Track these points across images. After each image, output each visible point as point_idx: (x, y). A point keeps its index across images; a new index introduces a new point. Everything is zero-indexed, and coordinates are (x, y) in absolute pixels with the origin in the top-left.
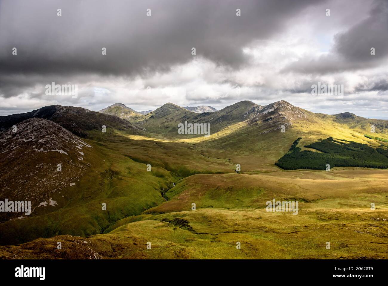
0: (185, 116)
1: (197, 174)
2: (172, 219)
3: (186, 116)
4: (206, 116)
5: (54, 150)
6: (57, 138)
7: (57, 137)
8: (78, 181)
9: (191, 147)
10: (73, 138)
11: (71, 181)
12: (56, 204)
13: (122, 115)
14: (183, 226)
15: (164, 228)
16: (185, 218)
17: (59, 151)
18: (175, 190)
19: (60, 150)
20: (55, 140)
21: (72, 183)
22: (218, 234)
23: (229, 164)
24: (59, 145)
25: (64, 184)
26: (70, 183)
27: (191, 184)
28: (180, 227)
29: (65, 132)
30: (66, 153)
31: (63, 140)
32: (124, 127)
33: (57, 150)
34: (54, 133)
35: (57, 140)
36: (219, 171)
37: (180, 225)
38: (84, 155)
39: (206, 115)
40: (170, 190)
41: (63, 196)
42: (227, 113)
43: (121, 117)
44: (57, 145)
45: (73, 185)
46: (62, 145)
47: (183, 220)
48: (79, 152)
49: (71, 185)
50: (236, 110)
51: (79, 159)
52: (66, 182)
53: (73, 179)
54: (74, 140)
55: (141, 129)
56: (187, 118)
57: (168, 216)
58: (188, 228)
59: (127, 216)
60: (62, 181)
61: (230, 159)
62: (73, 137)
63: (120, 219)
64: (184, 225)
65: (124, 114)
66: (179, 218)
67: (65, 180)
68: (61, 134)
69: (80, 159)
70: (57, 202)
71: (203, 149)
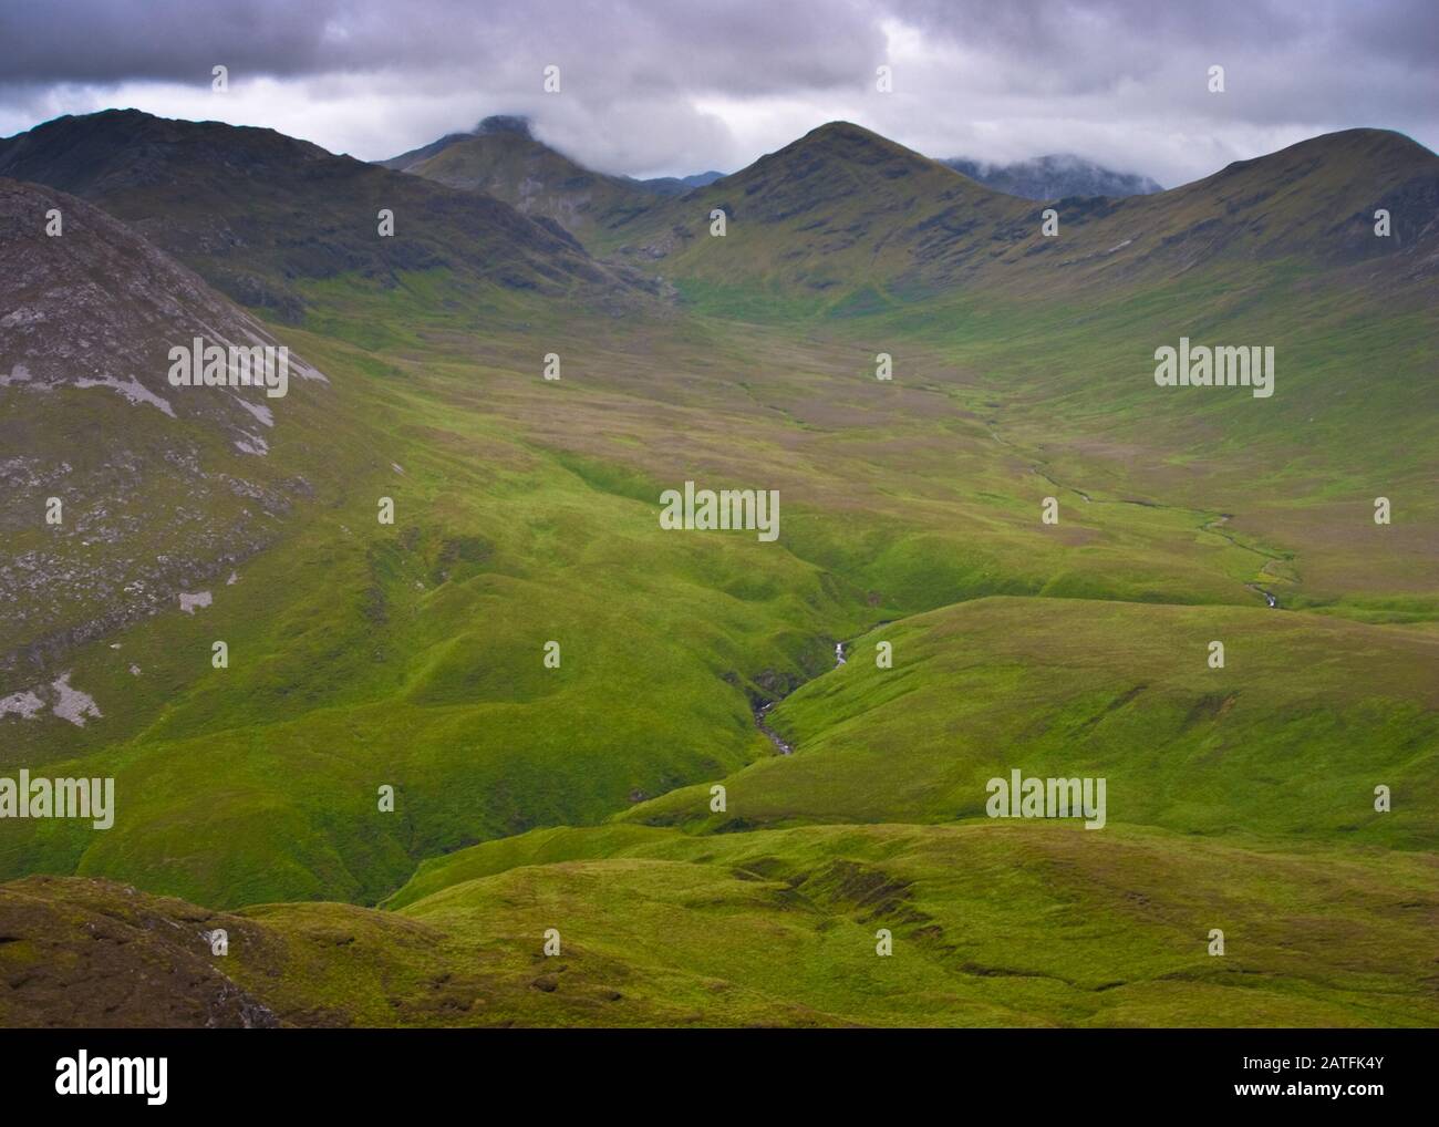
0: (939, 218)
1: (1000, 592)
2: (807, 867)
3: (949, 212)
4: (1082, 223)
5: (94, 383)
6: (111, 306)
7: (110, 297)
8: (230, 582)
9: (971, 422)
10: (211, 315)
11: (185, 582)
12: (95, 712)
13: (531, 195)
14: (878, 914)
15: (751, 918)
16: (901, 863)
17: (121, 386)
18: (842, 688)
19: (130, 381)
20: (101, 321)
21: (190, 590)
22: (1120, 984)
23: (1220, 548)
24: (121, 352)
25: (146, 592)
26: (181, 588)
27: (953, 655)
28: (861, 922)
29: (164, 270)
30: (164, 406)
31: (150, 319)
32: (540, 269)
33: (110, 382)
34: (95, 274)
35: (113, 318)
36: (1154, 586)
37: (861, 905)
38: (270, 424)
39: (1086, 217)
40: (810, 687)
41: (136, 671)
42: (1233, 211)
43: (521, 208)
44: (112, 351)
45: (197, 608)
46: (141, 352)
47: (880, 876)
48: (244, 404)
49: (189, 601)
50: (1294, 187)
51: (239, 444)
52: (156, 583)
53: (199, 565)
54: (214, 325)
55: (649, 290)
56: (959, 232)
57: (784, 845)
58: (913, 927)
59: (522, 826)
60: (130, 578)
61: (1230, 516)
62: (214, 308)
63: (478, 842)
64: (889, 908)
65: (540, 185)
66: (859, 865)
67: (152, 572)
68: (138, 285)
69: (244, 447)
70: (97, 700)
71: (1051, 438)
